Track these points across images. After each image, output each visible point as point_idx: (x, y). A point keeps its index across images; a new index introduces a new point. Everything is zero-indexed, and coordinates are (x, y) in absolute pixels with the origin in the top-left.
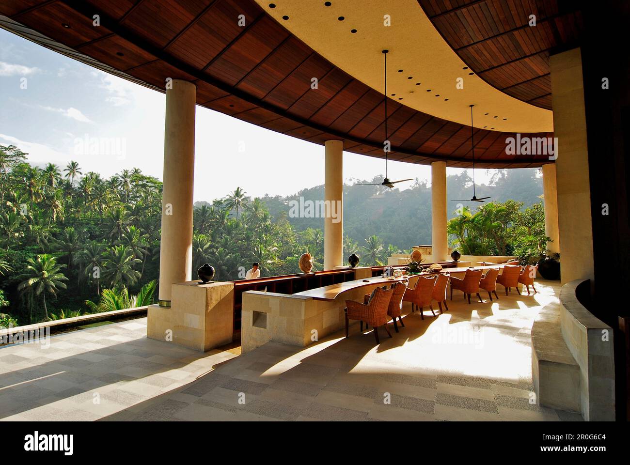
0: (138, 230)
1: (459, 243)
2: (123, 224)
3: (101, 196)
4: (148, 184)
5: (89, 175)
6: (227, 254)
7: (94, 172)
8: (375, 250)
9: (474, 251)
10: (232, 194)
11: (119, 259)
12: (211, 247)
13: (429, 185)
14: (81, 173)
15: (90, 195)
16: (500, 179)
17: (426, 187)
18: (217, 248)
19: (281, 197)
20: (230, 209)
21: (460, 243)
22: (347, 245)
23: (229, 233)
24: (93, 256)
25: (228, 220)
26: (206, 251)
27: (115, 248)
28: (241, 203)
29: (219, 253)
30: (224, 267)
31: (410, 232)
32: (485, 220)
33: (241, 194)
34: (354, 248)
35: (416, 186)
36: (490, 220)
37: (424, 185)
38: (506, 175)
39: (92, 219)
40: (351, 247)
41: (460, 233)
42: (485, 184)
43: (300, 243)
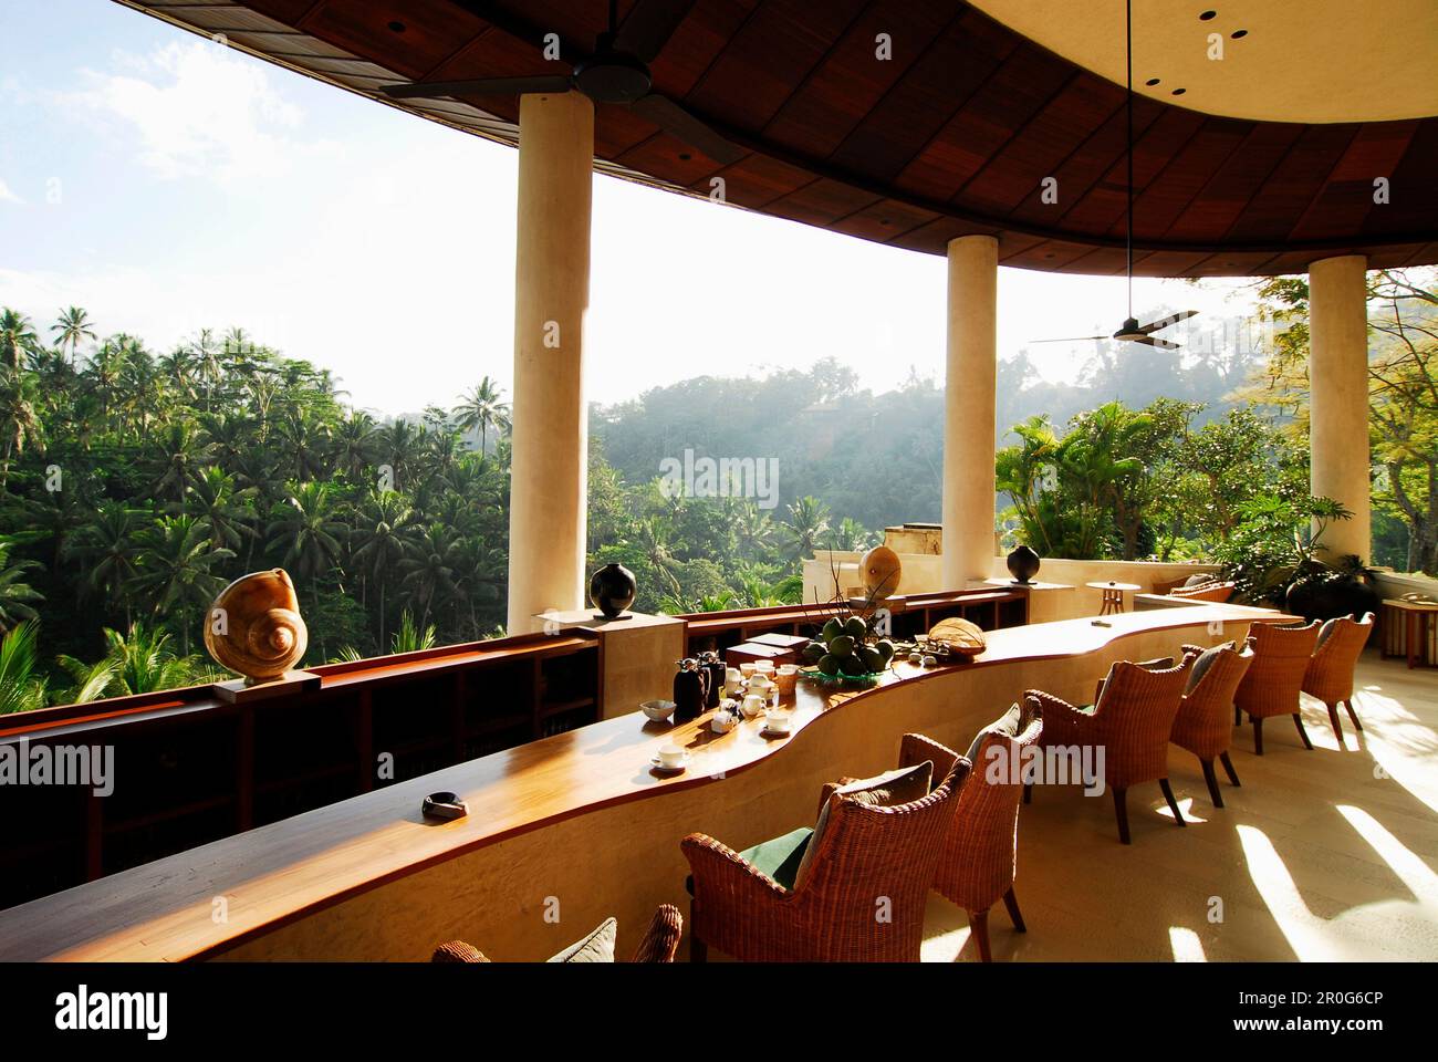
0: (228, 478)
1: (1017, 518)
2: (190, 461)
3: (142, 393)
4: (258, 364)
5: (116, 341)
6: (454, 538)
7: (128, 335)
8: (811, 530)
9: (1060, 540)
10: (474, 394)
11: (175, 548)
12: (412, 520)
13: (940, 383)
14: (94, 337)
15: (116, 390)
16: (1100, 371)
17: (932, 386)
18: (428, 523)
19: (600, 404)
20: (467, 430)
21: (1022, 517)
22: (748, 519)
23: (462, 487)
24: (113, 542)
25: (458, 454)
26: (400, 530)
27: (164, 520)
28: (492, 417)
29: (433, 535)
30: (444, 569)
31: (894, 489)
32: (1096, 454)
33: (494, 392)
34: (763, 525)
35: (910, 384)
36: (1110, 454)
37: (929, 382)
38: (1115, 363)
39: (122, 451)
40: (755, 522)
41: (1024, 489)
42: (1067, 383)
43: (635, 512)
